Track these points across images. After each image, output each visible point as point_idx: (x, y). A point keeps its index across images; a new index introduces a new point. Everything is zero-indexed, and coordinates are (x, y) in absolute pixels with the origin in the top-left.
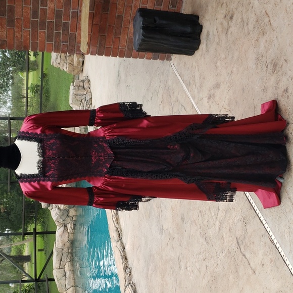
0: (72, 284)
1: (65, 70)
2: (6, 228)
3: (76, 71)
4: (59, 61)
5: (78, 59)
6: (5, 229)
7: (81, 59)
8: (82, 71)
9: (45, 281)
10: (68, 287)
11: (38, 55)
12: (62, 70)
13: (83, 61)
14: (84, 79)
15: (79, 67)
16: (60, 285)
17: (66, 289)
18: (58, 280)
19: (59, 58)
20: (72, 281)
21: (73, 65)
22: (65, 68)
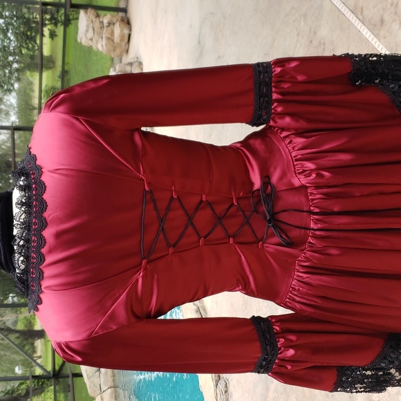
0: (110, 383)
1: (100, 48)
2: (10, 293)
3: (118, 51)
4: (90, 34)
5: (122, 31)
6: (8, 294)
7: (126, 32)
8: (127, 51)
9: (68, 377)
10: (104, 388)
11: (56, 36)
12: (95, 49)
13: (130, 35)
14: (132, 61)
15: (123, 44)
16: (92, 385)
17: (102, 392)
18: (89, 378)
19: (91, 30)
20: (110, 379)
21: (113, 41)
22: (101, 46)
